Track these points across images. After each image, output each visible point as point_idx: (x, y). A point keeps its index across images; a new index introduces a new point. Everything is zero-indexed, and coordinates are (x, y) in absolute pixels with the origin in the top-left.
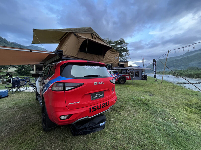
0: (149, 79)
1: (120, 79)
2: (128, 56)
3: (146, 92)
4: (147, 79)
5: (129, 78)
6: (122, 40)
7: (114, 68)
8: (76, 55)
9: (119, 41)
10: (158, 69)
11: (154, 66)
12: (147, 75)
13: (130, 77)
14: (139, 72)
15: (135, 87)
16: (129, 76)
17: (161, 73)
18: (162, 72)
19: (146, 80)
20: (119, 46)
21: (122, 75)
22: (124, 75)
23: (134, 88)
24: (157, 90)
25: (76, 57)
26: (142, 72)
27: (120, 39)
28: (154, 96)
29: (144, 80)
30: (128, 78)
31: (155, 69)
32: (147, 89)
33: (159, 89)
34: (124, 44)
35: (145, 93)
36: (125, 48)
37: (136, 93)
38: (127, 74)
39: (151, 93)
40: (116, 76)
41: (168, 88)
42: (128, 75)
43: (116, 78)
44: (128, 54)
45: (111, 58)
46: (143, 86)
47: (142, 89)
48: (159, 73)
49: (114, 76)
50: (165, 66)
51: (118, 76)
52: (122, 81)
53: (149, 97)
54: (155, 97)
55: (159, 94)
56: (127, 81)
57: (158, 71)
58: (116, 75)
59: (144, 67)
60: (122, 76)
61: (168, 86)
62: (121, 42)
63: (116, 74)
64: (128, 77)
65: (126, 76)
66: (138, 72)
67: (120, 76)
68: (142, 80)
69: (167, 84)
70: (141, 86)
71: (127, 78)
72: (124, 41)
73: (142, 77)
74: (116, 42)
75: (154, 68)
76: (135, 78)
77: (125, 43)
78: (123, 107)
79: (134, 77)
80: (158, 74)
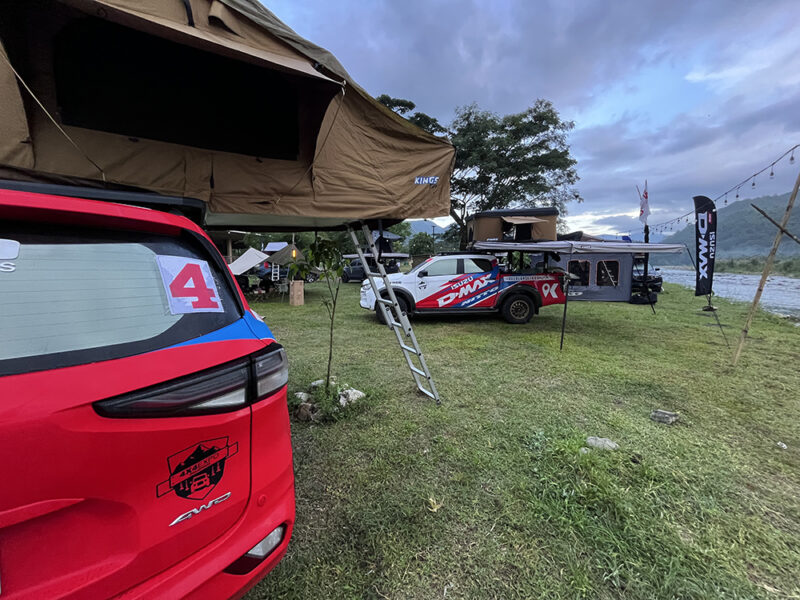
0: (672, 297)
1: (512, 298)
2: (571, 187)
3: (634, 388)
4: (659, 297)
5: (555, 296)
6: (542, 110)
7: (479, 245)
8: (15, 153)
9: (525, 116)
10: (727, 249)
11: (698, 235)
12: (660, 280)
13: (559, 290)
14: (616, 263)
15: (583, 350)
16: (555, 285)
17: (741, 266)
18: (746, 261)
19: (652, 302)
20: (527, 141)
21: (519, 279)
22: (529, 278)
23: (570, 356)
24: (708, 375)
25: (15, 163)
26: (637, 262)
27: (533, 106)
28: (683, 423)
29: (645, 303)
30: (549, 293)
31: (708, 247)
32: (646, 367)
33: (727, 372)
34: (551, 127)
35: (632, 393)
36: (556, 150)
37: (572, 389)
38: (546, 272)
39: (667, 400)
40: (490, 286)
41: (785, 363)
42: (550, 278)
43: (489, 294)
44: (569, 175)
45: (382, 179)
46: (627, 338)
47: (615, 363)
48: (731, 265)
49: (477, 282)
50: (783, 231)
51: (499, 284)
52: (516, 310)
53: (646, 428)
54: (689, 437)
55: (722, 411)
56: (543, 311)
57: (721, 257)
58: (486, 280)
59: (647, 241)
60: (523, 283)
61: (782, 348)
62: (540, 118)
63: (489, 276)
64: (550, 291)
65: (541, 283)
66: (613, 266)
67: (510, 283)
68: (634, 301)
69: (778, 336)
70: (619, 339)
71: (546, 293)
72: (554, 114)
73: (633, 286)
74: (514, 120)
75: (698, 244)
76: (596, 293)
77: (555, 122)
78: (435, 516)
79: (593, 286)
80: (722, 271)
